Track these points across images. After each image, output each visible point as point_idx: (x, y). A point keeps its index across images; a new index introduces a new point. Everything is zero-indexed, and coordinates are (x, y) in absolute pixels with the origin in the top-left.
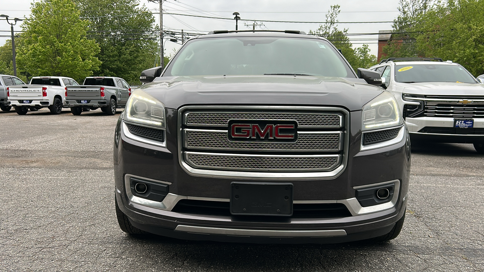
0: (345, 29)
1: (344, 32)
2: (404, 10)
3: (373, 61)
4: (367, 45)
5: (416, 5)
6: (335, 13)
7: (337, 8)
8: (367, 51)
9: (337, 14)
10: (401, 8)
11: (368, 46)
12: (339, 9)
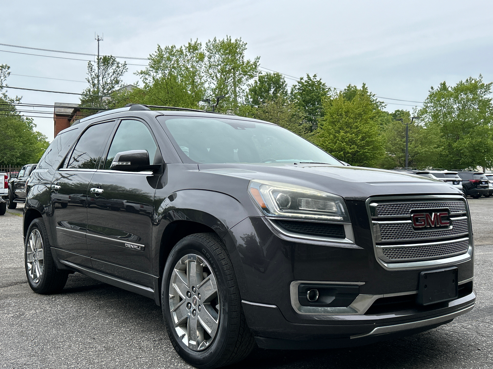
0: (17, 96)
1: (17, 100)
2: (93, 82)
3: (39, 139)
4: (32, 118)
5: (106, 78)
6: (3, 75)
7: (7, 69)
8: (32, 126)
9: (6, 77)
10: (90, 79)
11: (33, 120)
12: (9, 71)
